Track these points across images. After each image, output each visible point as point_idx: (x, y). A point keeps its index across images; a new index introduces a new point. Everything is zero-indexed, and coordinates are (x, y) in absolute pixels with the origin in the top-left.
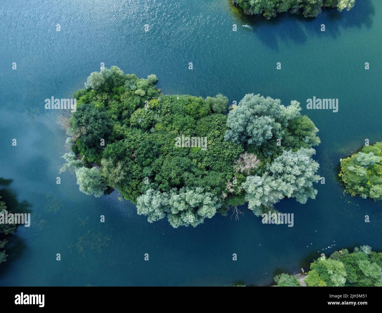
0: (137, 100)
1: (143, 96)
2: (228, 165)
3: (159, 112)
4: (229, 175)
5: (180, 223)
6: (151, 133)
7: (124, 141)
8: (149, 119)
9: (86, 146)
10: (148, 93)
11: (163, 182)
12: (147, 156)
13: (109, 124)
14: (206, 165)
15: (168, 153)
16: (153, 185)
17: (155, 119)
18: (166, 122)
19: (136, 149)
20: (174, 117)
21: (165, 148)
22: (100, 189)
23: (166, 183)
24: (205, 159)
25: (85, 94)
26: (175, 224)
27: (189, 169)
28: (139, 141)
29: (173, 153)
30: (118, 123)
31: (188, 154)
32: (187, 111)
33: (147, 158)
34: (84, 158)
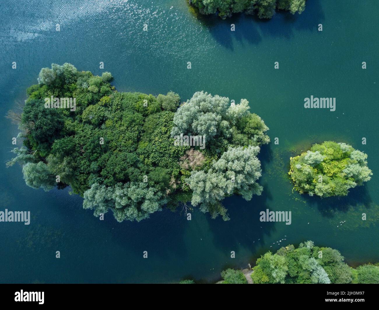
0: (89, 96)
1: (96, 93)
2: (175, 162)
3: (110, 109)
4: (175, 171)
5: (123, 218)
6: (101, 129)
7: (74, 137)
8: (100, 116)
9: (38, 141)
10: (101, 91)
11: (108, 177)
12: (94, 151)
13: (60, 120)
14: (152, 161)
15: (117, 148)
16: (99, 180)
17: (106, 115)
18: (116, 119)
19: (85, 144)
20: (123, 114)
21: (114, 144)
22: (48, 183)
23: (111, 178)
24: (152, 155)
25: (38, 90)
26: (119, 218)
27: (135, 165)
28: (89, 137)
29: (121, 149)
30: (70, 119)
31: (136, 150)
32: (136, 109)
33: (95, 153)
34: (36, 153)
